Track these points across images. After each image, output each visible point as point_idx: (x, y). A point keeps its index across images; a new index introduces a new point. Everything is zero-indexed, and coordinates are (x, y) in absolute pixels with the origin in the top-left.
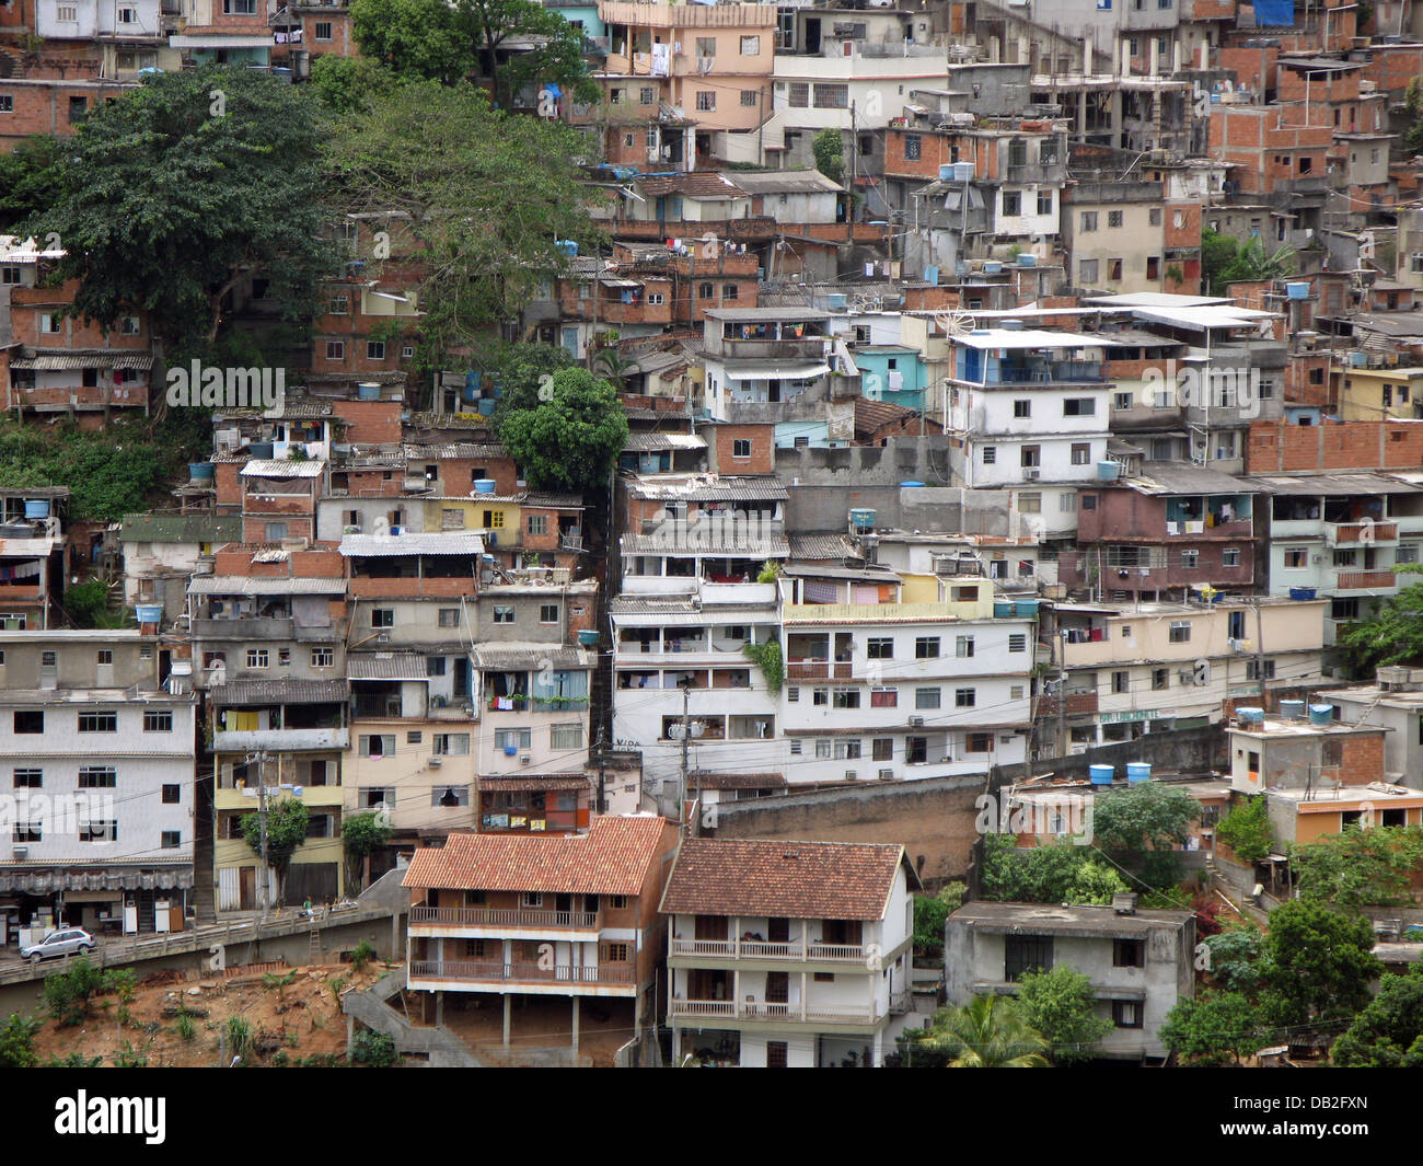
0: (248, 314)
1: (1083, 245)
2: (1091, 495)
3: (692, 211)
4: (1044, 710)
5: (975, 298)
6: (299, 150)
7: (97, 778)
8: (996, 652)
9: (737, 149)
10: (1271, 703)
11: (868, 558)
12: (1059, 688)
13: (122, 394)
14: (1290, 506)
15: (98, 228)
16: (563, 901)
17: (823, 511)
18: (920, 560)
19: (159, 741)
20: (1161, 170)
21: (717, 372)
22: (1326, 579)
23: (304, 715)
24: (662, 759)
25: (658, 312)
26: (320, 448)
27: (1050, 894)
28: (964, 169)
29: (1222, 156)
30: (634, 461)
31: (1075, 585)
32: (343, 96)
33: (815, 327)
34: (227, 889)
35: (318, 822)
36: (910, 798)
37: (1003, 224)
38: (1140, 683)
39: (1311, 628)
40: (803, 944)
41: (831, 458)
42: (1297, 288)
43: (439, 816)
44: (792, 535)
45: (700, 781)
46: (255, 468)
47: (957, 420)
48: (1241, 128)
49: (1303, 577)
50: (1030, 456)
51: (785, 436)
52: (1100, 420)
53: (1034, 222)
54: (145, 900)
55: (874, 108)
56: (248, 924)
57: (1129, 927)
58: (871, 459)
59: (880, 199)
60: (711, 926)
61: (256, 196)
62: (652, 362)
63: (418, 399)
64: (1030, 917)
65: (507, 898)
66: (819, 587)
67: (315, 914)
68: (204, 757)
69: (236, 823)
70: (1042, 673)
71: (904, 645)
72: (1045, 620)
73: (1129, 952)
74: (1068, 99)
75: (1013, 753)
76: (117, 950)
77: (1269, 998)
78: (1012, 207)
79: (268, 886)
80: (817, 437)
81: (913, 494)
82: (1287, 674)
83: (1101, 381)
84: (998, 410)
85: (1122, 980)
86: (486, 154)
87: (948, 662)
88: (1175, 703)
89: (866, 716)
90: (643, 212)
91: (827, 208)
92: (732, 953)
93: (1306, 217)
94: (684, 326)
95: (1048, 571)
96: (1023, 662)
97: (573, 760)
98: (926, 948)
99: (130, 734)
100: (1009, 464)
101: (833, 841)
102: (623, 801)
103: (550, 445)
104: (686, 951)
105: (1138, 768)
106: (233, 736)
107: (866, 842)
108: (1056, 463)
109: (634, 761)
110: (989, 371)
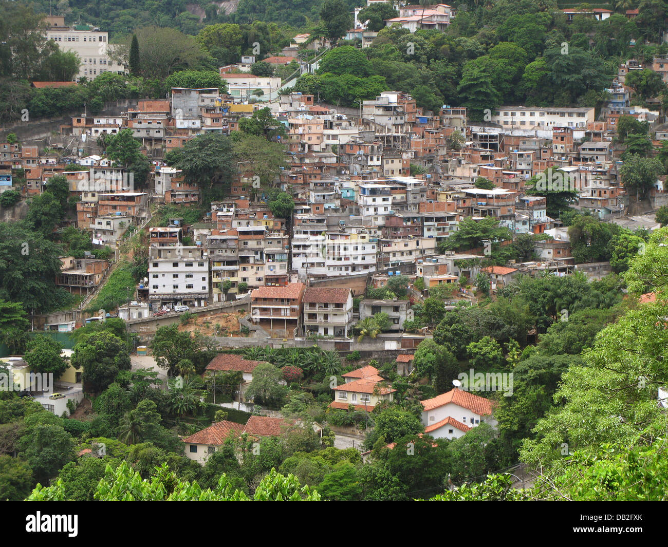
0: (218, 182)
1: (386, 167)
2: (388, 217)
3: (307, 161)
4: (379, 261)
5: (364, 178)
6: (228, 149)
7: (189, 276)
8: (369, 249)
9: (316, 148)
10: (424, 259)
11: (343, 230)
12: (383, 256)
13: (193, 199)
14: (428, 219)
15: (188, 166)
16: (282, 300)
17: (334, 221)
18: (354, 231)
19: (201, 268)
20: (401, 152)
21: (312, 193)
22: (435, 234)
23: (230, 263)
24: (302, 271)
25: (301, 181)
26: (233, 209)
27: (380, 298)
28: (362, 152)
29: (413, 149)
30: (296, 211)
31: (385, 236)
32: (237, 138)
33: (332, 184)
34: (215, 298)
35: (233, 284)
36: (353, 279)
37: (370, 163)
38: (398, 255)
39: (432, 244)
40: (331, 308)
41: (336, 210)
42: (429, 176)
43: (258, 283)
44: (328, 226)
45: (310, 276)
46: (220, 213)
47: (361, 203)
48: (417, 144)
49: (430, 233)
50: (376, 210)
51: (326, 206)
52: (390, 202)
53: (376, 162)
54: (199, 300)
55: (343, 140)
56: (219, 305)
57: (396, 304)
58: (344, 210)
59: (345, 158)
60: (312, 305)
61: (219, 159)
62: (299, 191)
63: (252, 199)
64: (377, 302)
65: (271, 299)
66: (333, 237)
67: (233, 303)
68: (210, 272)
69: (217, 285)
70: (379, 253)
71: (351, 248)
72: (379, 243)
73: (396, 309)
74: (383, 138)
75: (373, 269)
76: (194, 310)
77: (424, 318)
78: (372, 159)
79: (223, 297)
80: (333, 206)
81: (352, 217)
82: (428, 253)
83: (390, 194)
84: (369, 200)
85: (395, 314)
86: (266, 150)
87: (360, 251)
88: (406, 259)
89: (343, 262)
90: (297, 161)
91: (334, 160)
92: (317, 310)
93: (430, 161)
94: (306, 184)
95: (379, 233)
96: (375, 251)
97: (284, 272)
98: (356, 308)
99: (195, 267)
100: (372, 211)
101: (337, 287)
102: (294, 280)
103: (279, 208)
104: (307, 310)
105: (398, 272)
106: (216, 267)
107: (344, 287)
108: (381, 211)
109: (297, 272)
110: (367, 193)
